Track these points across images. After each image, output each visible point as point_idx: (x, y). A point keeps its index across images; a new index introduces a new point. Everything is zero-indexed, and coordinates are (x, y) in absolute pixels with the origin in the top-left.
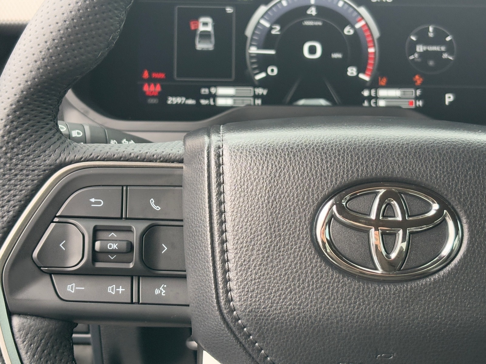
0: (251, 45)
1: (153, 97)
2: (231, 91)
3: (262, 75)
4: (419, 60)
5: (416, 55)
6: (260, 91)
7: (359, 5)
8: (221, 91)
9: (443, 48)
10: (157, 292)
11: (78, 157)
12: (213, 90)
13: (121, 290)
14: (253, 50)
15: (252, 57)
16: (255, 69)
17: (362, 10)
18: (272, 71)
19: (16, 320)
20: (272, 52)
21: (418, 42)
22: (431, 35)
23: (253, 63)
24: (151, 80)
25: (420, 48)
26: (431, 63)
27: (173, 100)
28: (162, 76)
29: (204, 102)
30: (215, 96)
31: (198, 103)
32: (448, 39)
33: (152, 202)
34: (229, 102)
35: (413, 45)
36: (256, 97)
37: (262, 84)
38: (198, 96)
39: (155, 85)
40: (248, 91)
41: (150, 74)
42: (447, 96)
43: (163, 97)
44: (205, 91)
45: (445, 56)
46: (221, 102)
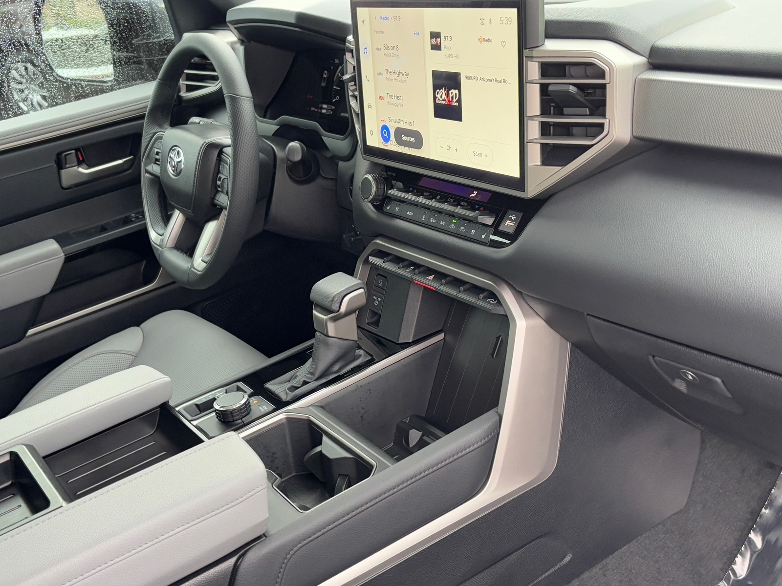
2: (326, 106)
3: (335, 100)
6: (333, 107)
14: (335, 87)
15: (334, 91)
16: (333, 97)
18: (338, 98)
19: (146, 174)
20: (339, 88)
23: (333, 94)
27: (313, 108)
30: (322, 108)
31: (318, 111)
34: (325, 112)
36: (331, 110)
37: (334, 104)
38: (318, 108)
40: (330, 107)
44: (320, 106)
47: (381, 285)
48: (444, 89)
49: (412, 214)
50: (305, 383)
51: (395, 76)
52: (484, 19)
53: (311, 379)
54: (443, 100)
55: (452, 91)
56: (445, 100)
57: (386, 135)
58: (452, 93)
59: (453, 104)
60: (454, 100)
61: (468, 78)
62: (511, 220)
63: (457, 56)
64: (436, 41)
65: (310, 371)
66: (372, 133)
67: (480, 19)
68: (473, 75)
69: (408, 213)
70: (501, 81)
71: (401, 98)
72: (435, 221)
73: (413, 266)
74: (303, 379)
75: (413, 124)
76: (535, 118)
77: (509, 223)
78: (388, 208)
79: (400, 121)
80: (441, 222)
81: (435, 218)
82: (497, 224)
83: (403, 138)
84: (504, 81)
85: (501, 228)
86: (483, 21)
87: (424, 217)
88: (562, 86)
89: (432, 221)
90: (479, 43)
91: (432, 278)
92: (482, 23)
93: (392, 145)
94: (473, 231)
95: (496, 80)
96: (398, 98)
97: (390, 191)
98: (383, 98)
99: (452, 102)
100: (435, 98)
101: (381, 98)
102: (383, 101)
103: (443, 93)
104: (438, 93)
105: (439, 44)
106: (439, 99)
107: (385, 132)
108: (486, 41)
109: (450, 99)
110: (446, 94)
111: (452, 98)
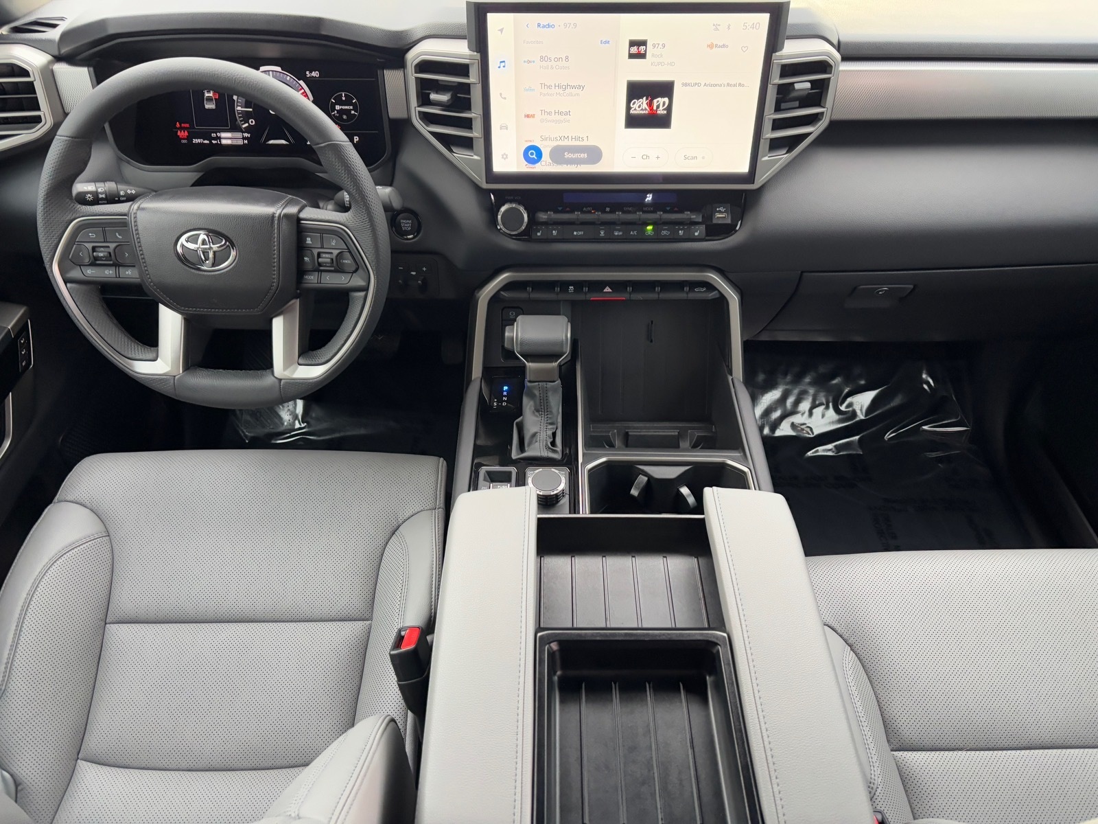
0: (237, 106)
1: (184, 139)
2: (229, 135)
3: (247, 125)
4: (338, 115)
5: (336, 112)
6: (246, 135)
7: (299, 80)
8: (223, 135)
9: (351, 107)
10: (127, 273)
11: (81, 215)
12: (218, 134)
13: (111, 272)
14: (239, 108)
15: (239, 114)
16: (241, 121)
17: (301, 82)
18: (252, 122)
19: (68, 285)
20: (251, 110)
21: (337, 103)
22: (344, 99)
23: (240, 117)
24: (181, 128)
25: (338, 107)
26: (345, 117)
27: (196, 141)
28: (187, 125)
29: (214, 142)
30: (220, 138)
31: (211, 142)
32: (354, 101)
33: (117, 234)
34: (229, 142)
35: (333, 105)
36: (244, 138)
37: (247, 130)
38: (211, 139)
39: (184, 132)
40: (239, 135)
41: (180, 125)
42: (355, 137)
43: (190, 138)
44: (214, 135)
45: (353, 112)
46: (224, 142)
47: (513, 317)
48: (645, 98)
49: (580, 233)
51: (561, 91)
52: (719, 25)
54: (642, 110)
55: (659, 99)
56: (645, 110)
57: (534, 156)
58: (658, 102)
59: (659, 112)
60: (661, 108)
61: (685, 85)
62: (720, 212)
63: (671, 64)
64: (638, 49)
65: (548, 422)
66: (505, 156)
67: (714, 25)
68: (693, 82)
69: (575, 233)
70: (735, 85)
71: (568, 113)
72: (621, 233)
73: (571, 286)
74: (550, 433)
75: (585, 139)
76: (770, 115)
77: (718, 215)
78: (539, 234)
79: (562, 138)
80: (632, 233)
81: (619, 231)
82: (708, 219)
83: (567, 155)
84: (740, 85)
85: (715, 221)
86: (718, 27)
87: (602, 233)
88: (802, 84)
89: (616, 234)
90: (709, 49)
91: (610, 290)
92: (717, 29)
93: (546, 166)
94: (680, 232)
95: (728, 85)
96: (560, 113)
97: (543, 216)
98: (533, 116)
99: (657, 110)
100: (628, 108)
101: (528, 116)
102: (531, 119)
103: (642, 103)
104: (634, 104)
105: (643, 52)
106: (635, 109)
107: (533, 153)
108: (720, 47)
109: (655, 108)
110: (647, 104)
111: (658, 107)
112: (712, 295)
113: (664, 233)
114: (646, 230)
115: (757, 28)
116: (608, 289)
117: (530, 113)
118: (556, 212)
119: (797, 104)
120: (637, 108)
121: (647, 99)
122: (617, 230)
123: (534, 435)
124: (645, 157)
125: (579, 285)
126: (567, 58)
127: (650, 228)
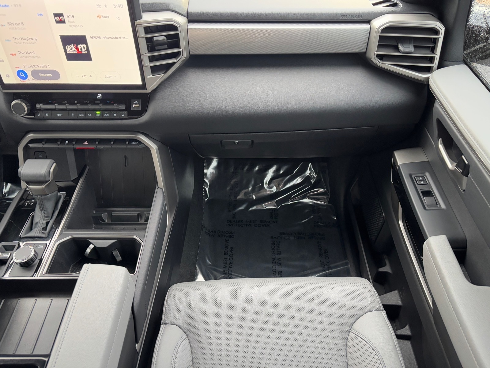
47: (41, 156)
48: (72, 45)
49: (61, 115)
50: (47, 223)
51: (25, 41)
52: (100, 5)
53: (48, 219)
54: (73, 51)
56: (75, 51)
57: (23, 75)
58: (80, 47)
59: (83, 52)
60: (83, 50)
61: (92, 37)
62: (135, 104)
64: (60, 18)
65: (45, 216)
66: (8, 76)
67: (97, 5)
68: (96, 36)
69: (58, 115)
70: (120, 38)
71: (33, 53)
72: (83, 115)
73: (67, 141)
74: (45, 222)
75: (48, 66)
76: (145, 54)
77: (134, 106)
78: (38, 115)
79: (35, 66)
80: (89, 115)
81: (82, 114)
82: (128, 108)
83: (41, 75)
84: (122, 38)
85: (132, 109)
86: (100, 6)
87: (73, 115)
88: (160, 37)
89: (80, 115)
90: (98, 18)
91: (87, 143)
92: (99, 7)
93: (31, 80)
94: (114, 114)
95: (116, 38)
96: (29, 53)
97: (38, 106)
98: (15, 55)
99: (81, 51)
100: (65, 51)
101: (12, 55)
102: (15, 56)
103: (72, 47)
104: (68, 47)
105: (62, 20)
106: (69, 51)
107: (21, 74)
108: (104, 17)
109: (80, 50)
110: (75, 48)
111: (81, 49)
112: (141, 146)
113: (106, 115)
114: (96, 114)
115: (122, 6)
116: (86, 143)
117: (13, 53)
118: (44, 104)
119: (166, 47)
120: (70, 50)
121: (74, 45)
122: (81, 113)
123: (37, 223)
124: (83, 76)
125: (71, 140)
126: (22, 23)
127: (98, 112)
